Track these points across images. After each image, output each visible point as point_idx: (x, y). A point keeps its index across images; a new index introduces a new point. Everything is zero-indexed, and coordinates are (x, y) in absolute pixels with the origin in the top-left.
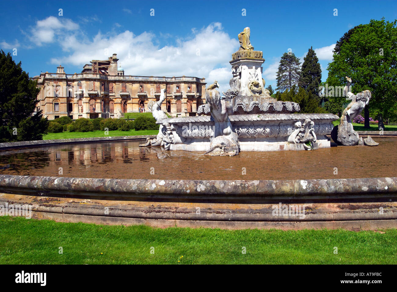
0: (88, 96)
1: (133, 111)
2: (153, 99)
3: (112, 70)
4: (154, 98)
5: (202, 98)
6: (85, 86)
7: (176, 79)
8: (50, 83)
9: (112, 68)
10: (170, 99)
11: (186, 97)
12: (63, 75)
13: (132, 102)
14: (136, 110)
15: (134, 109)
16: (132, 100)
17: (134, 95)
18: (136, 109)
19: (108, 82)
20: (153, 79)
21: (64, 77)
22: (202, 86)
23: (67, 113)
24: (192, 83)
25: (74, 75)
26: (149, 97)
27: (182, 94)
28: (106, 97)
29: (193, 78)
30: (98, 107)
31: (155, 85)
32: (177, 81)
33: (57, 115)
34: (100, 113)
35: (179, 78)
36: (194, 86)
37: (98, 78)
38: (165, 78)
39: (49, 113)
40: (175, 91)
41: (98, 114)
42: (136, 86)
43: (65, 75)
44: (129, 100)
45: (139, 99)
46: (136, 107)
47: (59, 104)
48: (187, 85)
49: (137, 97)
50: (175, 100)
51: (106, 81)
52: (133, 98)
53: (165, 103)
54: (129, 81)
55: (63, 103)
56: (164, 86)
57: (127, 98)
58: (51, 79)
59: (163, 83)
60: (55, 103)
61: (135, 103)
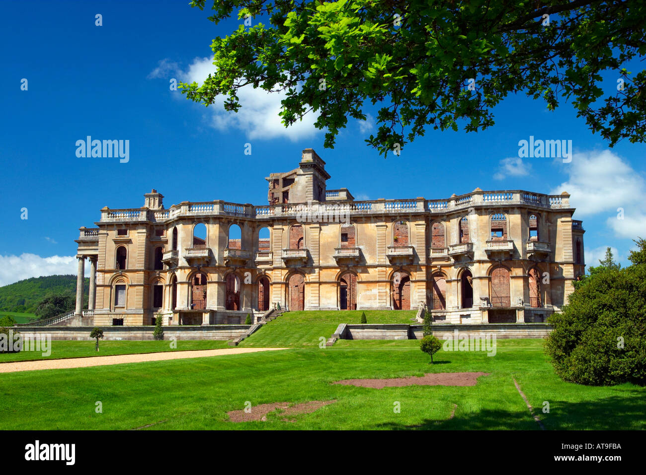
1: (321, 306)
2: (384, 269)
4: (385, 266)
5: (556, 261)
8: (108, 235)
10: (442, 266)
11: (486, 258)
13: (317, 280)
14: (328, 301)
15: (323, 301)
16: (317, 274)
17: (326, 258)
18: (329, 298)
22: (559, 220)
24: (507, 210)
26: (369, 261)
27: (474, 250)
31: (390, 225)
42: (331, 232)
44: (310, 273)
45: (339, 270)
46: (328, 295)
47: (127, 288)
48: (486, 218)
49: (333, 263)
50: (456, 270)
52: (321, 268)
53: (422, 281)
55: (135, 286)
56: (418, 226)
57: (302, 267)
58: (113, 225)
59: (416, 216)
60: (116, 284)
61: (326, 283)
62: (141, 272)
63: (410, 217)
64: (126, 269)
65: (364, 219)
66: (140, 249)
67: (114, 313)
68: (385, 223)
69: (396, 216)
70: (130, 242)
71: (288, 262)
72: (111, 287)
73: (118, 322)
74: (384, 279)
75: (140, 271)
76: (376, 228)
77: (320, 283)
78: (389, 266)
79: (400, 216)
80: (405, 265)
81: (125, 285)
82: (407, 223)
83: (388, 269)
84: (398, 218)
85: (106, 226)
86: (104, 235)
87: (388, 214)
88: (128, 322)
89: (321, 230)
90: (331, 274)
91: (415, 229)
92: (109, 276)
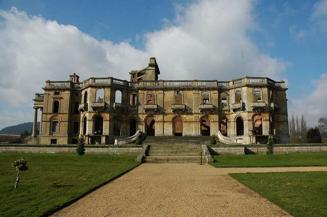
1: (164, 134)
4: (198, 114)
7: (235, 82)
8: (49, 94)
11: (252, 110)
12: (67, 84)
14: (168, 131)
15: (165, 131)
21: (68, 86)
27: (246, 106)
29: (263, 78)
32: (236, 85)
33: (54, 138)
35: (240, 81)
38: (218, 82)
40: (234, 102)
42: (170, 95)
45: (174, 115)
46: (168, 128)
48: (251, 89)
49: (171, 111)
53: (217, 122)
54: (159, 89)
55: (64, 122)
57: (154, 113)
59: (213, 89)
60: (53, 121)
61: (167, 122)
63: (210, 89)
64: (59, 112)
65: (186, 90)
66: (67, 102)
67: (52, 136)
68: (197, 91)
69: (203, 89)
70: (62, 98)
71: (147, 110)
72: (50, 122)
73: (54, 141)
74: (197, 120)
75: (66, 114)
76: (193, 94)
77: (164, 122)
78: (200, 114)
79: (206, 89)
80: (208, 113)
81: (58, 121)
82: (209, 91)
85: (48, 90)
88: (59, 142)
89: (164, 94)
90: (170, 117)
91: (213, 96)
92: (49, 116)
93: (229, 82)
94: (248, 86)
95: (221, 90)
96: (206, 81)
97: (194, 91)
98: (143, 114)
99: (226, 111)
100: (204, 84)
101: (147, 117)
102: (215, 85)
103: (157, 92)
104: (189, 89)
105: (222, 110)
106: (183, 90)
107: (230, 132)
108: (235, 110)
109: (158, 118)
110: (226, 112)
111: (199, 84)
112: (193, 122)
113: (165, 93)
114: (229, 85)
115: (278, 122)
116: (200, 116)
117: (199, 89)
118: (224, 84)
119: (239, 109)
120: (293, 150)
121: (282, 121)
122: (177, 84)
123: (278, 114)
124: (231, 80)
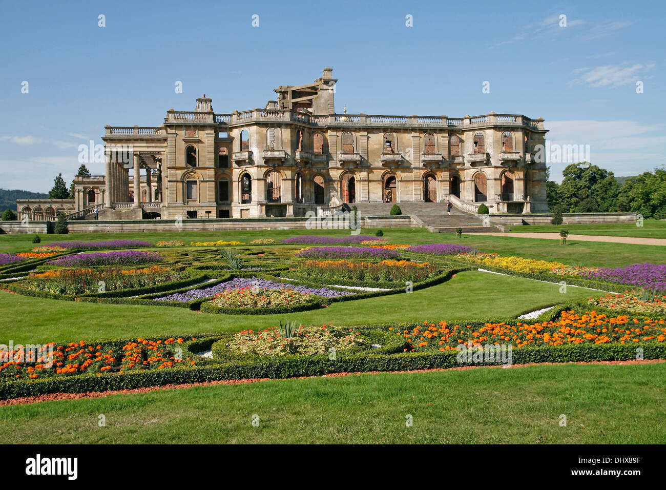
0: (262, 162)
1: (370, 200)
2: (418, 171)
3: (322, 106)
4: (420, 169)
6: (257, 140)
7: (473, 120)
8: (177, 134)
9: (322, 101)
11: (500, 164)
12: (207, 116)
13: (366, 178)
14: (376, 195)
15: (371, 196)
19: (311, 131)
20: (416, 123)
21: (209, 120)
23: (215, 204)
24: (513, 129)
25: (231, 115)
27: (490, 157)
28: (305, 167)
29: (516, 116)
30: (286, 190)
31: (422, 135)
32: (475, 125)
33: (192, 210)
34: (289, 204)
35: (482, 119)
36: (518, 136)
37: (287, 120)
38: (447, 119)
39: (174, 205)
40: (471, 151)
41: (284, 207)
42: (377, 139)
43: (211, 116)
44: (360, 172)
45: (384, 171)
46: (376, 191)
47: (198, 183)
48: (499, 134)
49: (380, 165)
51: (306, 129)
53: (446, 181)
54: (360, 128)
55: (207, 181)
56: (443, 138)
57: (355, 168)
58: (182, 126)
59: (441, 130)
60: (188, 180)
61: (373, 181)
62: (212, 170)
63: (437, 131)
64: (197, 166)
65: (402, 131)
66: (209, 149)
67: (187, 206)
68: (418, 134)
69: (427, 130)
70: (199, 141)
71: (344, 163)
72: (183, 182)
73: (192, 214)
74: (419, 179)
75: (210, 168)
76: (412, 138)
77: (369, 181)
78: (422, 169)
79: (430, 130)
80: (434, 168)
81: (196, 181)
82: (434, 134)
83: (421, 171)
84: (429, 131)
85: (175, 127)
86: (173, 135)
87: (421, 127)
88: (201, 215)
89: (368, 137)
90: (377, 174)
91: (441, 140)
92: (180, 173)
93: (462, 119)
94: (496, 128)
95: (452, 131)
96: (430, 118)
97: (413, 134)
98: (338, 169)
99: (459, 164)
100: (427, 121)
101: (343, 174)
102: (443, 124)
103: (358, 134)
104: (406, 130)
105: (453, 163)
106: (397, 130)
107: (464, 197)
108: (473, 164)
109: (360, 175)
110: (458, 167)
111: (421, 121)
112: (412, 181)
113: (369, 135)
114: (463, 123)
115: (533, 181)
116: (422, 172)
117: (422, 130)
118: (455, 123)
119: (480, 163)
120: (573, 221)
121: (538, 181)
122: (386, 122)
123: (533, 169)
124: (467, 116)
